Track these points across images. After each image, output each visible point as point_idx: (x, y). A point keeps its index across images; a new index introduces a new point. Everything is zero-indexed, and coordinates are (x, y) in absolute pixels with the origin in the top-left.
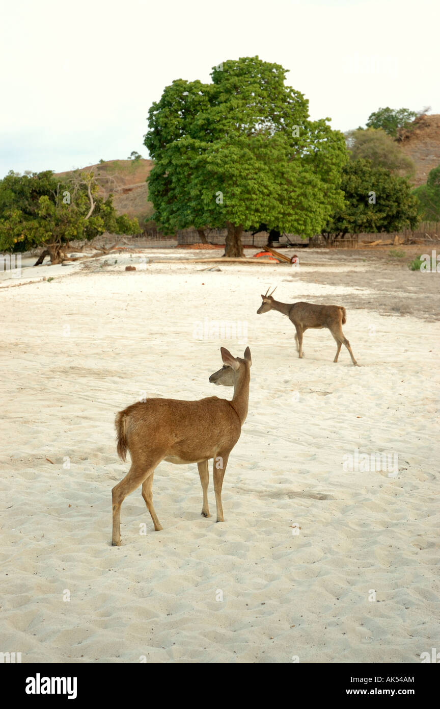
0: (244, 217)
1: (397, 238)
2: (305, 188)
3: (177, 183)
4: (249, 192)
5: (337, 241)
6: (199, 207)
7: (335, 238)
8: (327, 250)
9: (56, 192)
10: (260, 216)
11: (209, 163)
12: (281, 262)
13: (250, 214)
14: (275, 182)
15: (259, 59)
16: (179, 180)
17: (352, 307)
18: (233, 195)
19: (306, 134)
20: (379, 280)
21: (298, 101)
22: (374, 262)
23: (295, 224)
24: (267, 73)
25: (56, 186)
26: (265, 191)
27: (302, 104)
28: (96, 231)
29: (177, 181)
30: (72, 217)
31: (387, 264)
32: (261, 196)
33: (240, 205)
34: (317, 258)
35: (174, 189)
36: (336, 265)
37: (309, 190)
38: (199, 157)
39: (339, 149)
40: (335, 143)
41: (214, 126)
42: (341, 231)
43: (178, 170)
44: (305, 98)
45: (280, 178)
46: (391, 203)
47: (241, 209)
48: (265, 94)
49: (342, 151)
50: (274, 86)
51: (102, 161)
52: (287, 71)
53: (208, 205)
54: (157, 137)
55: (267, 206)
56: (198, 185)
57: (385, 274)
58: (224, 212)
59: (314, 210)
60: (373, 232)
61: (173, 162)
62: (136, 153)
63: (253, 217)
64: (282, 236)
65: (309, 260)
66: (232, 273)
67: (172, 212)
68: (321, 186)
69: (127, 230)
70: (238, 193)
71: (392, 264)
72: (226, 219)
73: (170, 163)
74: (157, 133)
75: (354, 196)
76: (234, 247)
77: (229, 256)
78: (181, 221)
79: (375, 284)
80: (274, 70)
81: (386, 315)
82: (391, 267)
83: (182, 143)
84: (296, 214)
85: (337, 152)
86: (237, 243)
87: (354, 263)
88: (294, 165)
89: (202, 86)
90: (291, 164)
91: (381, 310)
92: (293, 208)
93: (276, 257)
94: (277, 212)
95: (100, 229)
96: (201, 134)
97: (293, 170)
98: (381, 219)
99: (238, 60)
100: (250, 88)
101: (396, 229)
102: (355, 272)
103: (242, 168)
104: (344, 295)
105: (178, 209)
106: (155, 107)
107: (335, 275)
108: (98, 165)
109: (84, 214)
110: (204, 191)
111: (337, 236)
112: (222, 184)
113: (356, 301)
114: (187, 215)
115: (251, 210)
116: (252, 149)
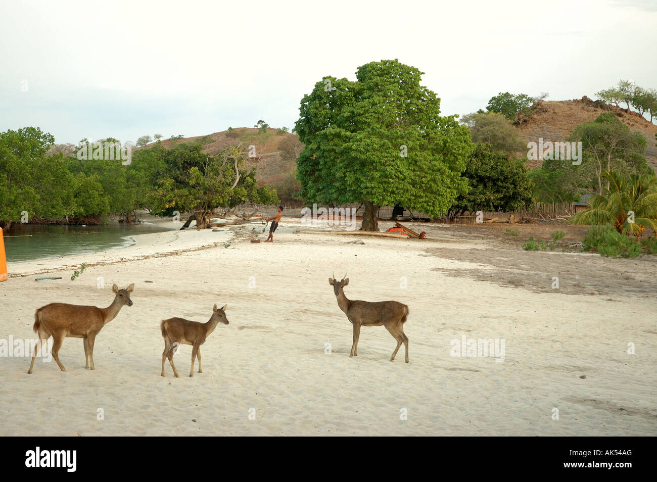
0: (381, 198)
1: (512, 216)
2: (434, 174)
3: (324, 166)
4: (386, 177)
5: (457, 218)
6: (343, 187)
7: (455, 215)
8: (448, 226)
9: (205, 164)
10: (395, 198)
11: (353, 150)
12: (411, 237)
13: (387, 195)
14: (409, 169)
15: (399, 62)
16: (326, 163)
17: (478, 279)
18: (373, 179)
19: (437, 128)
20: (498, 258)
21: (431, 99)
22: (491, 240)
23: (425, 205)
24: (405, 75)
25: (205, 158)
26: (401, 176)
27: (435, 102)
28: (239, 200)
29: (323, 164)
30: (219, 187)
31: (504, 242)
32: (397, 180)
33: (379, 188)
34: (441, 234)
35: (320, 170)
36: (460, 242)
37: (438, 177)
38: (345, 145)
39: (465, 141)
40: (461, 136)
41: (359, 118)
42: (461, 209)
43: (325, 154)
44: (437, 97)
45: (413, 165)
46: (508, 185)
47: (379, 190)
48: (403, 92)
49: (467, 143)
50: (410, 86)
51: (230, 129)
52: (423, 73)
53: (350, 186)
54: (307, 125)
55: (402, 189)
56: (343, 169)
57: (502, 252)
58: (365, 193)
59: (442, 194)
60: (490, 211)
61: (322, 148)
62: (263, 122)
63: (389, 198)
64: (406, 210)
65: (433, 235)
66: (374, 246)
67: (318, 190)
68: (448, 173)
69: (266, 200)
70: (377, 177)
71: (508, 243)
72: (366, 198)
73: (319, 148)
74: (308, 121)
75: (475, 177)
76: (370, 222)
77: (365, 230)
78: (326, 198)
79: (494, 261)
80: (411, 72)
81: (504, 287)
82: (507, 245)
83: (330, 132)
84: (426, 196)
85: (464, 144)
86: (373, 219)
87: (475, 241)
88: (426, 155)
89: (349, 83)
90: (424, 153)
91: (500, 283)
92: (424, 191)
93: (407, 232)
94: (410, 195)
95: (243, 199)
96: (346, 124)
97: (425, 159)
98: (498, 199)
99: (380, 61)
100: (391, 87)
101: (512, 209)
102: (477, 250)
103: (381, 156)
104: (470, 270)
105: (324, 188)
106: (306, 99)
107: (461, 252)
108: (227, 131)
109: (229, 185)
110: (347, 174)
111: (457, 213)
112: (363, 169)
113: (481, 274)
114: (332, 194)
115: (388, 192)
116: (390, 140)
